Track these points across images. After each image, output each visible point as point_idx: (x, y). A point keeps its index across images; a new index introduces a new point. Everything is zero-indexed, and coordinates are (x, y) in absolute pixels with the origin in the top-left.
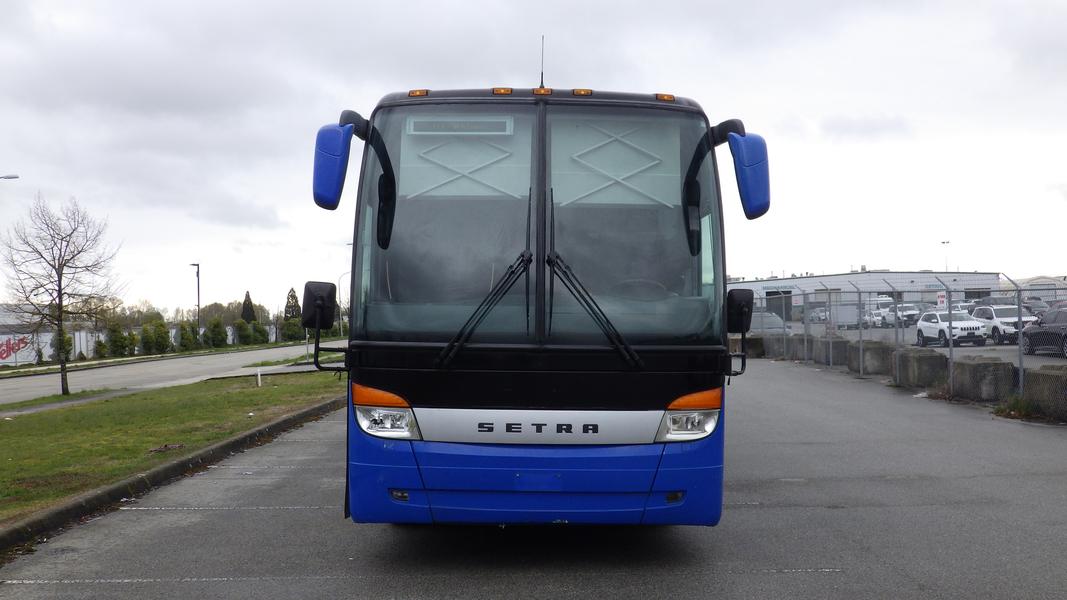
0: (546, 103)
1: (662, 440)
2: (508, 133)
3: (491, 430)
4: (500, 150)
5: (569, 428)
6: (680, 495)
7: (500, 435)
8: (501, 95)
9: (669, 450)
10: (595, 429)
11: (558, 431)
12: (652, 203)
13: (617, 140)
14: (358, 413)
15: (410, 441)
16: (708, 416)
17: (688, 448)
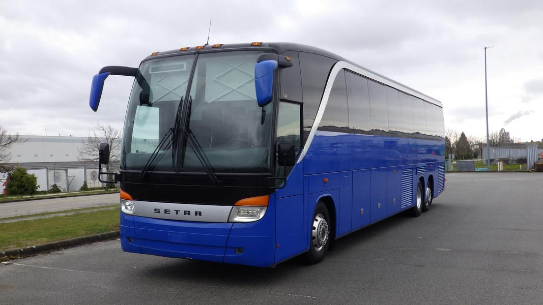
1: (233, 221)
3: (159, 212)
5: (189, 213)
6: (242, 249)
7: (162, 215)
9: (235, 226)
10: (200, 214)
11: (185, 214)
12: (249, 99)
13: (235, 68)
16: (261, 209)
17: (244, 226)
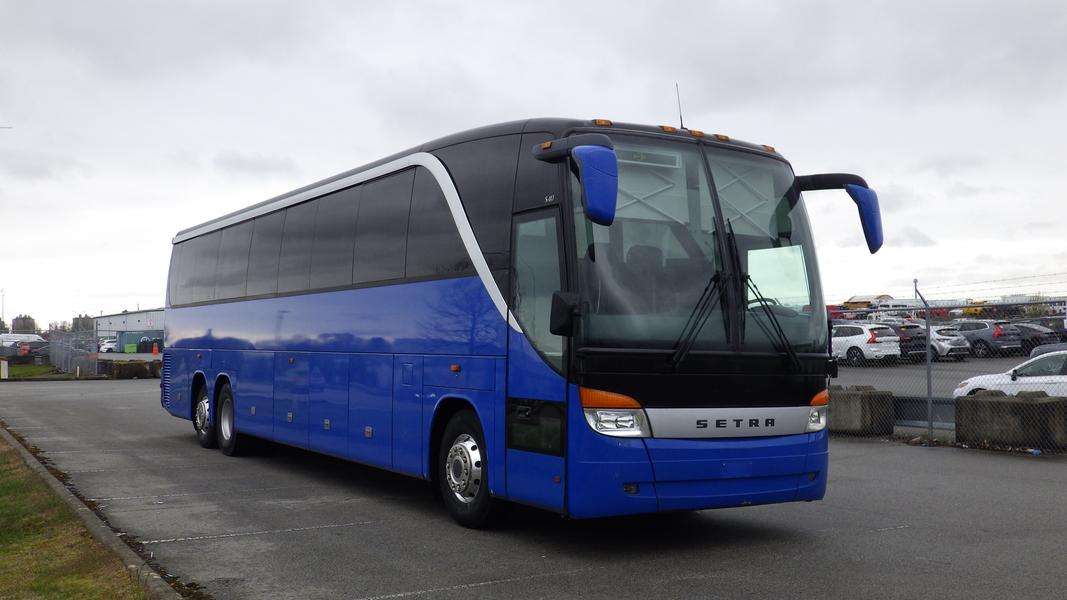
0: (705, 144)
2: (677, 167)
4: (663, 180)
5: (757, 423)
8: (666, 132)
10: (773, 422)
11: (751, 425)
14: (586, 415)
15: (642, 439)
